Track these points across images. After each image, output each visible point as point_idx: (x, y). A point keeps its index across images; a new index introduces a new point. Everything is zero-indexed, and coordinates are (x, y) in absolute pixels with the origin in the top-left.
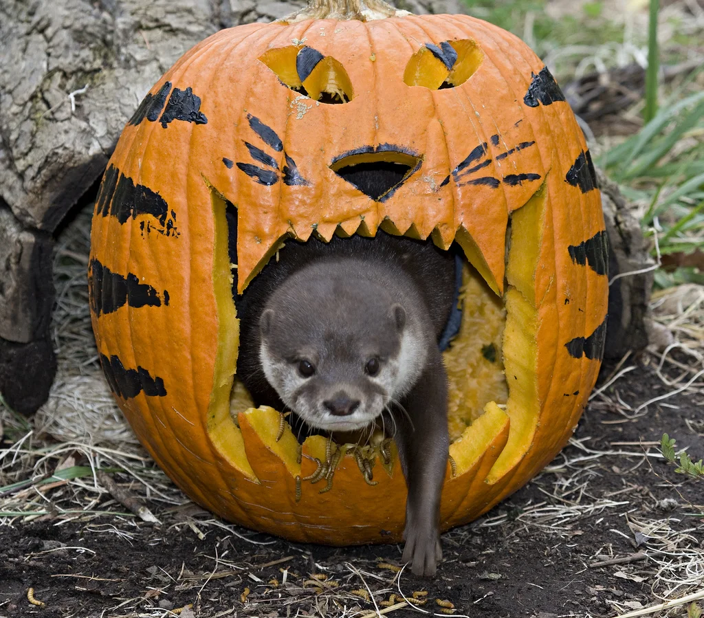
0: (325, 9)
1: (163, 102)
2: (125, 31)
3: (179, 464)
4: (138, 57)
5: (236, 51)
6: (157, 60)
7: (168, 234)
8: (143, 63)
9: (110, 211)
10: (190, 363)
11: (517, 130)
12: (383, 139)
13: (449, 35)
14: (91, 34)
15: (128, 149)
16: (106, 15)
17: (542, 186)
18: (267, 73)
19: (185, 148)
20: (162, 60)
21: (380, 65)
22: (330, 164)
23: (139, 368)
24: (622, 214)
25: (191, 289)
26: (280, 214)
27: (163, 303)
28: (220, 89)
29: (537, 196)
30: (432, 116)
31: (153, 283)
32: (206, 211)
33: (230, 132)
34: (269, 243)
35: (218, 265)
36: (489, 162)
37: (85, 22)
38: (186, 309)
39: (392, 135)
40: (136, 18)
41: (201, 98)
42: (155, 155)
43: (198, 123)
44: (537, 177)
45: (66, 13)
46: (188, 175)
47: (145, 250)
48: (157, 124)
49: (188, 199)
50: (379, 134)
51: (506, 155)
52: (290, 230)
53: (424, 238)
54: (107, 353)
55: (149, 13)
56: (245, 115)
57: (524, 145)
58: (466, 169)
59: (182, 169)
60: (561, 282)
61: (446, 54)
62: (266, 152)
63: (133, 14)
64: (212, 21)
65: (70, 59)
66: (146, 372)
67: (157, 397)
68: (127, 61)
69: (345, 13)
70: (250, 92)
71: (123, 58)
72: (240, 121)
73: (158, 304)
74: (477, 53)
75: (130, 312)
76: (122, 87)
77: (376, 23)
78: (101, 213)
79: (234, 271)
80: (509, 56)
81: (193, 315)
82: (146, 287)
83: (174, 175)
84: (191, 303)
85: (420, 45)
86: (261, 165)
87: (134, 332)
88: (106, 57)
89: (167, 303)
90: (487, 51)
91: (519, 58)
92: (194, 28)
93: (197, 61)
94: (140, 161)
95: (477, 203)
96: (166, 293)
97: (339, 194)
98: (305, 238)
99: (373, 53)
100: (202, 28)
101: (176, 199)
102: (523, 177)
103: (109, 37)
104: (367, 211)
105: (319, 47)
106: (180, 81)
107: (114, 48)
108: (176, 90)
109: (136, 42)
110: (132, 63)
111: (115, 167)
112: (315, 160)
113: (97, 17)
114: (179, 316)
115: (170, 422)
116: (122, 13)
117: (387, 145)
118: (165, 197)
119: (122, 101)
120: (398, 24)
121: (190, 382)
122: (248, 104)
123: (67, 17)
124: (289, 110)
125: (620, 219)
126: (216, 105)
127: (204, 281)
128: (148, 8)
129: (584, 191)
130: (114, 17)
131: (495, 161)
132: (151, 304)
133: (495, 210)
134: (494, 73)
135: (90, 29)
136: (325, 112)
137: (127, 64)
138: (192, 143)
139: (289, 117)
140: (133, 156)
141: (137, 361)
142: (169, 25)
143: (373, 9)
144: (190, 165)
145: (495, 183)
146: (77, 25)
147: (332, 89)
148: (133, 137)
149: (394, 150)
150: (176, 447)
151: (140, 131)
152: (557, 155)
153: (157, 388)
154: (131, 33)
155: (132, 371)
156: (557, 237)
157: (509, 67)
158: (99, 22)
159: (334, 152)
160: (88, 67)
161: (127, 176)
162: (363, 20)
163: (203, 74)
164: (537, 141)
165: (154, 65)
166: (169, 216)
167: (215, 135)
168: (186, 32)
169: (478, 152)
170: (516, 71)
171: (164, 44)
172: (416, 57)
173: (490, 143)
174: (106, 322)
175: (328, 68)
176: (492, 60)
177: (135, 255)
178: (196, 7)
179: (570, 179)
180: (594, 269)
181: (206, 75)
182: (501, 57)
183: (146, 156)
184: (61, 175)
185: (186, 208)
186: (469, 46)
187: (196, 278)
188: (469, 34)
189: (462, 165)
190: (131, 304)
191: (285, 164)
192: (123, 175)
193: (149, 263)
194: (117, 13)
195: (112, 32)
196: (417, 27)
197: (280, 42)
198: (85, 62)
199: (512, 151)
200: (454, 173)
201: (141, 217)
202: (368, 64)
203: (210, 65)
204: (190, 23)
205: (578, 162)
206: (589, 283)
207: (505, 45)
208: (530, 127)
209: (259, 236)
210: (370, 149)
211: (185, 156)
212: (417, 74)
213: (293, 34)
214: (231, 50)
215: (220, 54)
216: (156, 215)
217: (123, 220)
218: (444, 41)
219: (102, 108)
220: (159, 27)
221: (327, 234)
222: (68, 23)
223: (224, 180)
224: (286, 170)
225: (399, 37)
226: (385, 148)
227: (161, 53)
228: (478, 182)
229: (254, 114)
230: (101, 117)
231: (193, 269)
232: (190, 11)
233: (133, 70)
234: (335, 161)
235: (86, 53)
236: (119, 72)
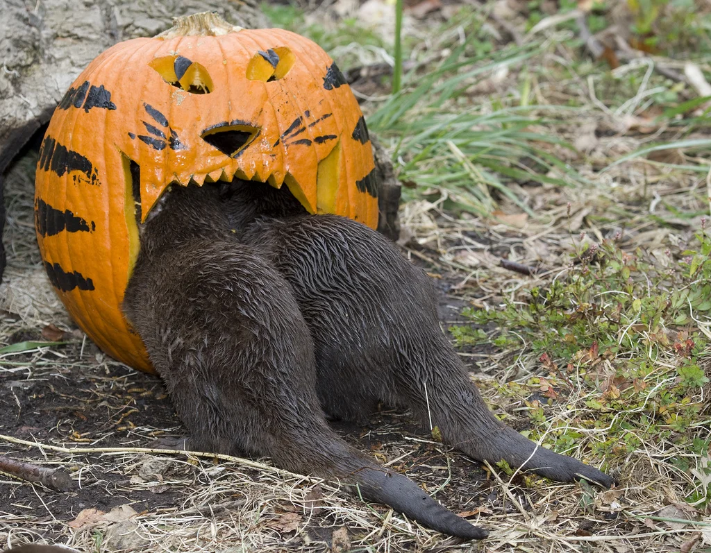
0: (186, 27)
1: (84, 96)
2: (47, 40)
3: (103, 334)
4: (57, 56)
5: (132, 60)
6: (70, 58)
7: (93, 184)
8: (61, 59)
9: (50, 167)
10: (111, 269)
11: (320, 106)
12: (235, 117)
13: (272, 44)
14: (25, 42)
15: (61, 126)
16: (34, 29)
17: (338, 143)
18: (155, 75)
19: (102, 126)
20: (72, 57)
21: (230, 67)
22: (200, 134)
23: (75, 272)
24: (379, 153)
25: (110, 221)
26: (167, 169)
27: (91, 230)
28: (123, 86)
29: (335, 149)
30: (266, 100)
31: (84, 216)
32: (118, 168)
33: (132, 115)
34: (162, 188)
35: (127, 204)
36: (304, 129)
37: (21, 34)
38: (107, 234)
39: (240, 114)
40: (55, 31)
41: (111, 92)
42: (81, 130)
43: (110, 109)
44: (335, 137)
45: (8, 28)
46: (105, 144)
47: (77, 194)
48: (81, 110)
49: (106, 160)
50: (232, 113)
51: (314, 123)
52: (176, 179)
53: (264, 181)
54: (50, 261)
55: (63, 27)
56: (142, 103)
57: (326, 116)
58: (289, 135)
59: (100, 140)
60: (352, 205)
61: (272, 57)
62: (157, 128)
63: (52, 28)
64: (105, 32)
65: (11, 58)
66: (80, 275)
67: (88, 291)
68: (49, 59)
69: (200, 30)
70: (144, 88)
71: (46, 57)
72: (138, 107)
73: (88, 231)
74: (292, 56)
75: (67, 235)
76: (47, 75)
77: (223, 38)
78: (43, 169)
79: (138, 207)
80: (311, 56)
81: (112, 237)
82: (79, 219)
83: (95, 144)
84: (110, 230)
85: (254, 52)
86: (154, 137)
87: (70, 249)
88: (35, 56)
89: (94, 230)
90: (297, 54)
91: (317, 57)
92: (93, 37)
93: (106, 66)
94: (70, 135)
95: (298, 156)
96: (93, 223)
97: (207, 155)
98: (186, 184)
99: (225, 59)
100: (98, 37)
101: (98, 161)
102: (326, 137)
103: (37, 44)
104: (226, 164)
105: (189, 56)
106: (95, 80)
107: (40, 51)
108: (93, 87)
109: (55, 46)
110: (53, 60)
111: (52, 137)
112: (190, 132)
113: (29, 31)
114: (103, 238)
115: (97, 308)
116: (45, 27)
117: (238, 121)
118: (90, 159)
119: (47, 84)
120: (238, 38)
121: (111, 281)
122: (143, 95)
123: (8, 31)
124: (171, 100)
125: (378, 156)
126: (122, 97)
127: (119, 214)
128: (62, 24)
129: (363, 144)
130: (39, 31)
131: (308, 128)
132: (82, 230)
133: (310, 161)
134: (304, 69)
135: (24, 39)
136: (195, 100)
137: (50, 60)
138: (107, 122)
139: (171, 104)
140: (65, 131)
141: (73, 266)
142: (76, 35)
143: (218, 26)
144: (106, 137)
145: (309, 143)
146: (16, 36)
147: (197, 83)
148: (64, 117)
149: (241, 123)
150: (101, 324)
151: (69, 113)
152: (346, 122)
153: (88, 285)
154: (51, 41)
155: (69, 274)
156: (348, 176)
157: (312, 64)
158: (30, 34)
159: (202, 126)
160: (23, 63)
161: (62, 145)
162: (213, 35)
163: (111, 75)
164: (334, 113)
165: (68, 61)
166: (93, 172)
167: (122, 117)
168: (88, 39)
169: (297, 122)
170: (317, 67)
171: (74, 47)
172: (253, 61)
173: (304, 117)
174: (50, 241)
175: (194, 69)
176: (301, 60)
177: (70, 197)
178: (94, 23)
179: (355, 136)
180: (371, 194)
181: (113, 76)
182: (306, 57)
183: (75, 131)
184: (7, 134)
185: (104, 166)
186: (285, 51)
187: (113, 212)
188: (285, 43)
189: (287, 132)
190: (68, 230)
191: (170, 135)
192: (58, 144)
193: (81, 204)
194: (42, 28)
195: (39, 40)
196: (250, 40)
197: (162, 53)
198: (21, 60)
199: (318, 121)
200: (282, 138)
201: (74, 173)
202: (222, 67)
203: (115, 70)
204: (90, 33)
205: (358, 125)
206: (368, 204)
207: (308, 49)
208: (329, 104)
209: (154, 183)
210: (226, 124)
211: (102, 132)
212: (253, 71)
213: (170, 48)
214: (129, 59)
215: (121, 62)
216: (84, 171)
217: (60, 174)
218: (269, 49)
219: (33, 89)
220: (70, 36)
221: (200, 180)
222: (9, 35)
223: (130, 147)
224: (172, 140)
225: (240, 46)
226: (235, 123)
227: (72, 52)
228: (298, 142)
229: (148, 102)
230: (33, 95)
231: (111, 207)
232: (90, 25)
233: (54, 65)
234: (204, 132)
235: (22, 54)
236: (44, 66)
